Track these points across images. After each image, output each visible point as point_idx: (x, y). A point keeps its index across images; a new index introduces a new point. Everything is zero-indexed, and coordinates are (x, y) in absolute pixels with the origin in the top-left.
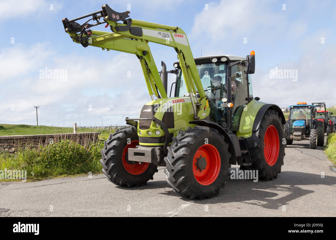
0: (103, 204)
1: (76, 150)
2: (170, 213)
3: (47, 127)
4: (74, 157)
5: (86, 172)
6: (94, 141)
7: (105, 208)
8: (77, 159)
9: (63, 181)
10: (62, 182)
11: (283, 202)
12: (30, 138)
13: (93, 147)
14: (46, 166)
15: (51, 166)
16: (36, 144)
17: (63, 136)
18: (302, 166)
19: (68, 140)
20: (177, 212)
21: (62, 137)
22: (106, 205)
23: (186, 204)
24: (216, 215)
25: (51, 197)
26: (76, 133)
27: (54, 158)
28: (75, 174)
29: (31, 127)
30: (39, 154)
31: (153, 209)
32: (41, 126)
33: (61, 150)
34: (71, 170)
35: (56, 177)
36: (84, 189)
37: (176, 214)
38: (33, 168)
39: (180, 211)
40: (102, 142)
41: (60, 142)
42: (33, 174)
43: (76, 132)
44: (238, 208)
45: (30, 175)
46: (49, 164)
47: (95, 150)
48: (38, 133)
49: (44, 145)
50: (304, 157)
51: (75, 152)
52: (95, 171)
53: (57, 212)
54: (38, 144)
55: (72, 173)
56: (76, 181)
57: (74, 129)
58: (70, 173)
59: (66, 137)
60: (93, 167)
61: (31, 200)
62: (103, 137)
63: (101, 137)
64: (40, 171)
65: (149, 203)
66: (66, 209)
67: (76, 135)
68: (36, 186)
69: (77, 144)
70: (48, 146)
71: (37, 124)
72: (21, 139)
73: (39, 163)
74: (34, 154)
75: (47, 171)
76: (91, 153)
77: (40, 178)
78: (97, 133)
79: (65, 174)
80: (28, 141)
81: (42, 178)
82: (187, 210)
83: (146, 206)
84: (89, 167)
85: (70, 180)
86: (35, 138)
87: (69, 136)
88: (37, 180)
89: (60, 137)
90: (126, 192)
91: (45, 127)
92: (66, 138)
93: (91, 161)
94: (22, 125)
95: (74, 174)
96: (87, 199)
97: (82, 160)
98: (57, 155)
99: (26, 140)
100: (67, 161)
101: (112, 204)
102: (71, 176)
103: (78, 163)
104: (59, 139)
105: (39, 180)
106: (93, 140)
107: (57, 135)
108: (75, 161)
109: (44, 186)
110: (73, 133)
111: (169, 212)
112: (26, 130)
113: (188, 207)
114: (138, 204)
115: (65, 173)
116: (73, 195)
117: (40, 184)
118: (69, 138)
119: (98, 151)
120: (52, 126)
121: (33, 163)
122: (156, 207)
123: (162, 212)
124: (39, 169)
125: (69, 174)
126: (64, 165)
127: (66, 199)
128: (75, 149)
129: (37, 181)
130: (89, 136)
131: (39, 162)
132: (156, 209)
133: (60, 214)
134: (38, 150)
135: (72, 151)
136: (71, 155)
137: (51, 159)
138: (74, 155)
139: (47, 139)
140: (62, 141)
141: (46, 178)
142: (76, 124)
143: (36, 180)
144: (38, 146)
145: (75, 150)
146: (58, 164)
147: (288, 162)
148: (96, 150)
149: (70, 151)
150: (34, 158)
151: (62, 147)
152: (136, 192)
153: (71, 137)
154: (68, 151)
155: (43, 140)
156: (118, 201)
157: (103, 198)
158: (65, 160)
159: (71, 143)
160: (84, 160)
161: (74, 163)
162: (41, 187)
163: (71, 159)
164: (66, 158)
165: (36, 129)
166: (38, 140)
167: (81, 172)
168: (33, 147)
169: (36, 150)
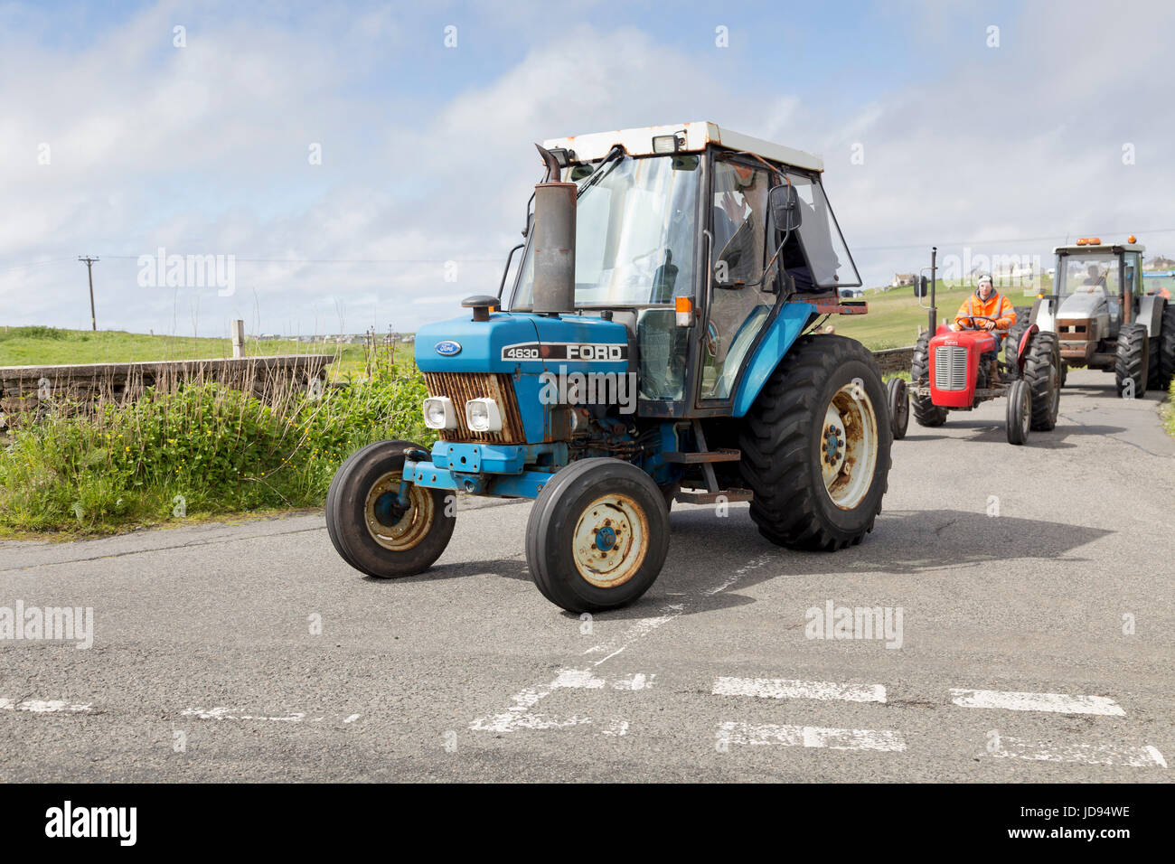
0: (348, 621)
1: (243, 420)
2: (597, 648)
3: (133, 336)
4: (237, 448)
5: (281, 504)
7: (356, 635)
8: (247, 454)
9: (198, 535)
10: (192, 539)
11: (1012, 608)
12: (65, 378)
13: (310, 411)
14: (130, 480)
15: (147, 482)
16: (89, 400)
17: (193, 370)
19: (211, 385)
20: (621, 647)
21: (190, 373)
22: (359, 623)
23: (655, 616)
24: (764, 655)
25: (149, 595)
26: (243, 358)
27: (158, 453)
28: (241, 510)
29: (69, 336)
30: (103, 436)
31: (533, 636)
32: (109, 331)
33: (184, 422)
34: (226, 495)
35: (168, 520)
36: (277, 564)
37: (617, 653)
38: (80, 489)
39: (631, 641)
40: (341, 392)
41: (181, 390)
42: (80, 513)
43: (242, 355)
45: (70, 517)
46: (139, 475)
47: (315, 421)
48: (97, 360)
49: (120, 403)
51: (239, 429)
52: (318, 499)
53: (174, 651)
54: (95, 400)
55: (231, 507)
56: (246, 536)
57: (236, 341)
58: (223, 506)
59: (205, 372)
60: (311, 483)
62: (345, 373)
63: (339, 374)
64: (108, 500)
65: (519, 613)
66: (206, 640)
67: (243, 364)
68: (93, 557)
69: (246, 401)
70: (134, 405)
71: (94, 325)
72: (29, 380)
73: (100, 470)
74: (81, 437)
75: (133, 499)
76: (302, 431)
77: (106, 528)
78: (324, 358)
79: (203, 511)
80: (57, 386)
81: (117, 525)
82: (658, 639)
83: (508, 625)
84: (295, 486)
85: (220, 532)
86: (85, 378)
87: (214, 370)
88: (97, 533)
89: (181, 374)
91: (124, 337)
92: (205, 378)
93: (302, 464)
95: (237, 510)
96: (288, 603)
97: (265, 457)
98: (171, 441)
99: (50, 384)
100: (208, 462)
102: (224, 518)
103: (251, 470)
104: (178, 381)
105: (102, 534)
107: (169, 364)
108: (239, 461)
109: (121, 555)
110: (231, 359)
111: (593, 646)
112: (49, 347)
113: (662, 626)
114: (476, 616)
115: (204, 508)
116: (235, 590)
117: (107, 550)
118: (215, 377)
119: (328, 427)
121: (77, 471)
123: (565, 648)
124: (102, 492)
125: (219, 513)
126: (200, 476)
127: (206, 602)
128: (237, 419)
129: (97, 536)
130: (289, 370)
131: (101, 465)
132: (544, 634)
134: (96, 423)
135: (227, 425)
136: (224, 441)
137: (148, 454)
138: (236, 439)
139: (129, 378)
140: (188, 388)
141: (132, 527)
142: (240, 323)
143: (93, 536)
144: (98, 408)
145: (240, 422)
146: (175, 475)
147: (1031, 461)
148: (319, 421)
149: (220, 424)
150: (83, 452)
151: (189, 409)
153: (222, 370)
154: (214, 424)
155: (117, 383)
156: (401, 606)
157: (348, 599)
158: (200, 457)
159: (223, 396)
160: (274, 458)
161: (236, 469)
162: (110, 558)
163: (224, 453)
164: (206, 449)
165: (91, 344)
166: (94, 384)
167: (265, 501)
168: (77, 411)
169: (88, 421)
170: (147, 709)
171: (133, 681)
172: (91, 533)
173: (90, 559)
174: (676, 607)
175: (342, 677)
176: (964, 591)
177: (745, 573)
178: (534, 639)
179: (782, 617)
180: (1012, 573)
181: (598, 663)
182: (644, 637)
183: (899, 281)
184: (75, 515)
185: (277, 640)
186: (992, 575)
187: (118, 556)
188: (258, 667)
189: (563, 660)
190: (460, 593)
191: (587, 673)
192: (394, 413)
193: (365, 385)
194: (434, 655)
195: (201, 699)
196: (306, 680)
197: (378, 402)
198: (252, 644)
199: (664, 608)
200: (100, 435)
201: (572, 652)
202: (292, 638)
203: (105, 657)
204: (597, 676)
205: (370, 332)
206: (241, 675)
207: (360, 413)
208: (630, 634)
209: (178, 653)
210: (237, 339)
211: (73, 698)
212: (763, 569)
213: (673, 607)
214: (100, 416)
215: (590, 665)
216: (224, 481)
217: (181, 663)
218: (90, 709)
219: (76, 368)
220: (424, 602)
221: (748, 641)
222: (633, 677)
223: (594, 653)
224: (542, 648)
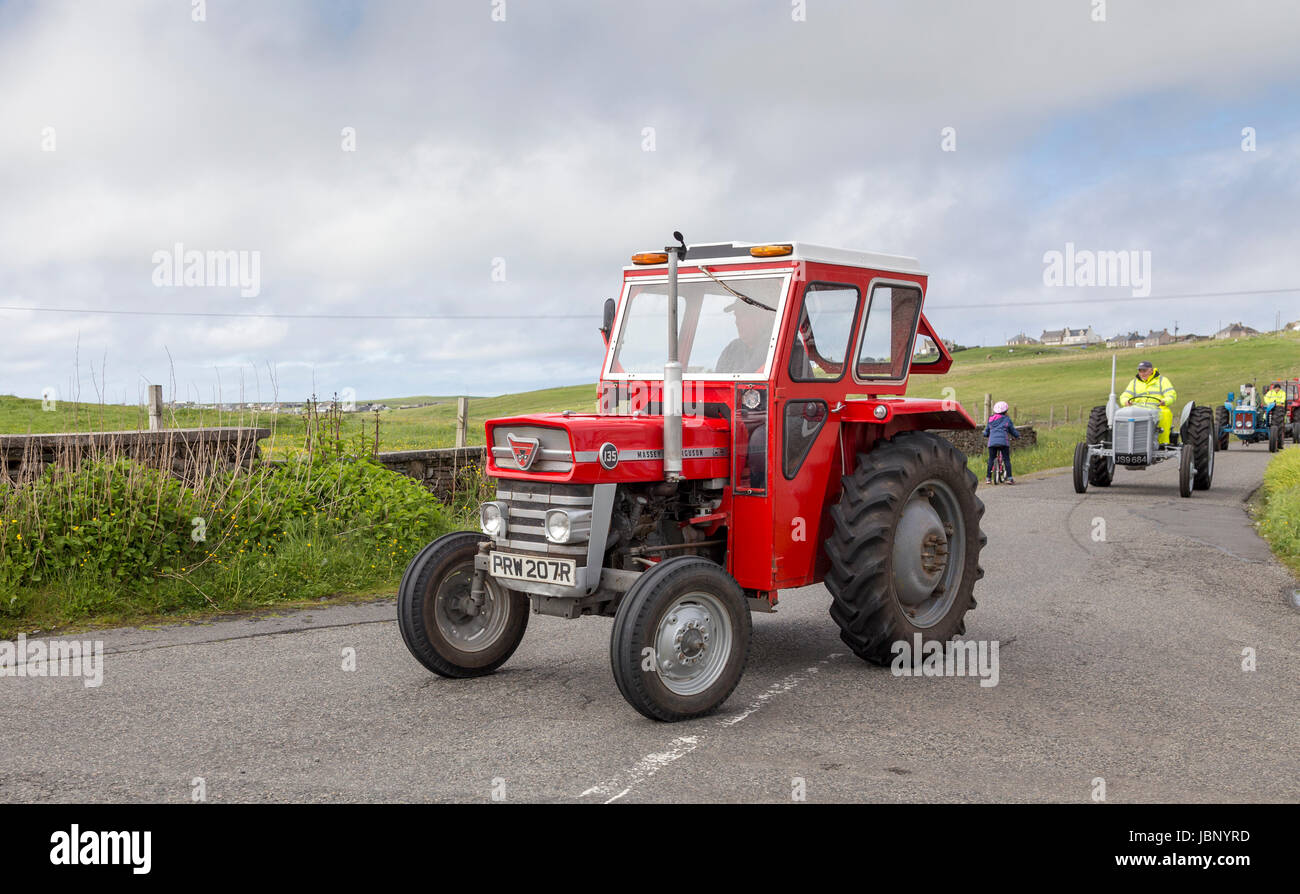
0: (292, 751)
1: (162, 505)
2: (595, 789)
3: (24, 401)
4: (154, 537)
5: (205, 605)
6: (238, 468)
7: (303, 770)
8: (165, 545)
13: (238, 494)
14: (26, 574)
15: (47, 576)
17: (103, 445)
18: (1165, 587)
19: (125, 463)
20: (626, 788)
21: (97, 447)
22: (305, 753)
23: (664, 751)
25: (52, 713)
26: (160, 431)
27: (60, 543)
28: (159, 612)
31: (517, 774)
33: (91, 505)
34: (140, 593)
35: (71, 623)
36: (204, 679)
37: (621, 795)
39: (637, 782)
40: (276, 473)
41: (88, 466)
43: (159, 427)
44: (897, 771)
46: (37, 568)
47: (245, 506)
49: (16, 482)
50: (1172, 548)
51: (156, 514)
52: (249, 600)
53: (85, 785)
55: (146, 608)
56: (166, 643)
57: (152, 411)
58: (137, 607)
59: (116, 446)
60: (241, 581)
62: (281, 450)
63: (275, 451)
65: (499, 743)
67: (161, 436)
69: (164, 481)
70: (32, 485)
75: (30, 597)
76: (229, 518)
79: (113, 613)
81: (11, 627)
82: (669, 779)
84: (221, 584)
85: (134, 638)
87: (126, 446)
92: (116, 453)
93: (230, 557)
95: (153, 613)
96: (220, 728)
97: (186, 549)
98: (75, 528)
100: (119, 554)
101: (331, 749)
102: (138, 621)
103: (169, 565)
104: (85, 455)
106: (233, 460)
107: (71, 437)
108: (155, 554)
110: (147, 432)
111: (590, 787)
113: (673, 763)
114: (447, 749)
115: (115, 609)
116: (156, 710)
118: (127, 453)
119: (260, 513)
122: (532, 762)
125: (133, 615)
126: (109, 571)
127: (121, 724)
128: (153, 502)
130: (214, 445)
132: (530, 771)
135: (142, 510)
136: (138, 529)
137: (48, 543)
138: (152, 526)
139: (26, 453)
140: (97, 466)
141: (31, 632)
142: (158, 388)
145: (157, 506)
146: (79, 570)
148: (251, 506)
149: (133, 509)
151: (97, 490)
152: (437, 697)
153: (135, 445)
154: (127, 509)
155: (13, 459)
156: (356, 734)
157: (291, 723)
158: (110, 547)
159: (137, 474)
160: (197, 550)
161: (151, 563)
163: (138, 544)
164: (117, 538)
167: (185, 603)
174: (688, 740)
176: (1035, 725)
177: (769, 699)
178: (518, 777)
179: (817, 755)
180: (1089, 703)
182: (652, 777)
183: (929, 348)
186: (1067, 705)
190: (425, 718)
192: (339, 498)
193: (304, 463)
197: (320, 485)
199: (674, 741)
201: (564, 794)
205: (312, 401)
207: (299, 497)
208: (635, 773)
210: (154, 407)
212: (790, 695)
213: (684, 740)
216: (137, 577)
220: (384, 728)
221: (778, 783)
224: (529, 788)
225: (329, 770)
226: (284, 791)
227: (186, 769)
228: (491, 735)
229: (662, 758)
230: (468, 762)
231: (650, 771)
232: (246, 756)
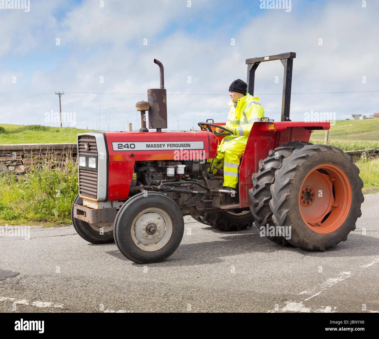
0: (181, 272)
2: (306, 292)
3: (79, 130)
7: (185, 279)
12: (51, 150)
16: (62, 160)
20: (319, 292)
23: (336, 277)
25: (88, 254)
29: (50, 130)
30: (67, 177)
31: (273, 284)
32: (68, 128)
37: (316, 295)
38: (57, 202)
39: (324, 289)
42: (56, 213)
45: (52, 215)
48: (63, 141)
49: (75, 162)
61: (56, 258)
64: (69, 208)
65: (266, 272)
68: (63, 234)
71: (61, 124)
72: (35, 150)
73: (66, 194)
74: (57, 178)
77: (68, 221)
80: (48, 154)
82: (338, 289)
86: (59, 149)
88: (64, 223)
90: (222, 251)
94: (35, 125)
99: (44, 153)
101: (197, 271)
112: (42, 135)
113: (340, 282)
117: (69, 231)
120: (87, 128)
121: (55, 194)
122: (279, 280)
123: (290, 291)
124: (66, 204)
131: (66, 191)
132: (278, 283)
133: (105, 285)
134: (64, 171)
142: (131, 124)
143: (62, 225)
144: (65, 164)
150: (58, 184)
155: (74, 153)
162: (70, 236)
165: (60, 134)
166: (64, 153)
168: (56, 165)
169: (61, 170)
170: (88, 309)
171: (82, 295)
172: (61, 223)
173: (61, 236)
175: (179, 299)
178: (273, 286)
181: (306, 300)
182: (330, 288)
184: (54, 215)
185: (148, 279)
187: (73, 235)
188: (139, 291)
189: (288, 297)
191: (301, 304)
194: (224, 290)
195: (114, 305)
196: (162, 299)
198: (136, 280)
199: (341, 273)
200: (66, 177)
201: (293, 293)
202: (155, 278)
203: (69, 282)
204: (306, 306)
206: (131, 295)
208: (323, 286)
209: (102, 283)
211: (55, 301)
214: (66, 168)
215: (302, 300)
217: (103, 288)
218: (63, 307)
219: (56, 145)
222: (325, 308)
223: (304, 294)
224: (277, 290)
225: (195, 280)
226: (177, 287)
227: (139, 277)
228: (263, 268)
229: (335, 280)
230: (253, 279)
231: (330, 285)
232: (163, 273)
